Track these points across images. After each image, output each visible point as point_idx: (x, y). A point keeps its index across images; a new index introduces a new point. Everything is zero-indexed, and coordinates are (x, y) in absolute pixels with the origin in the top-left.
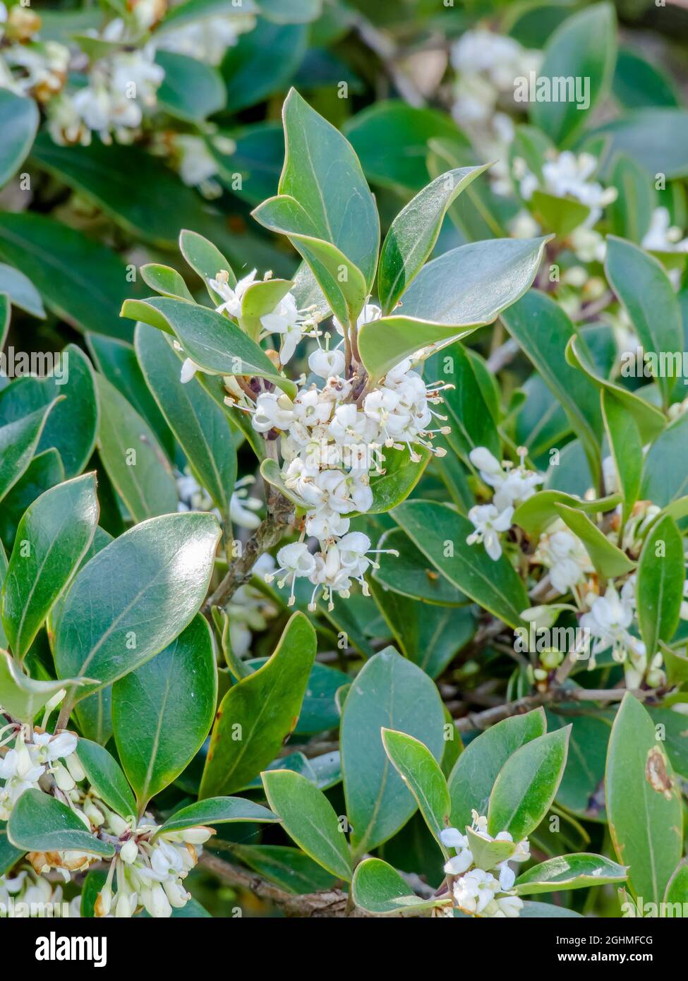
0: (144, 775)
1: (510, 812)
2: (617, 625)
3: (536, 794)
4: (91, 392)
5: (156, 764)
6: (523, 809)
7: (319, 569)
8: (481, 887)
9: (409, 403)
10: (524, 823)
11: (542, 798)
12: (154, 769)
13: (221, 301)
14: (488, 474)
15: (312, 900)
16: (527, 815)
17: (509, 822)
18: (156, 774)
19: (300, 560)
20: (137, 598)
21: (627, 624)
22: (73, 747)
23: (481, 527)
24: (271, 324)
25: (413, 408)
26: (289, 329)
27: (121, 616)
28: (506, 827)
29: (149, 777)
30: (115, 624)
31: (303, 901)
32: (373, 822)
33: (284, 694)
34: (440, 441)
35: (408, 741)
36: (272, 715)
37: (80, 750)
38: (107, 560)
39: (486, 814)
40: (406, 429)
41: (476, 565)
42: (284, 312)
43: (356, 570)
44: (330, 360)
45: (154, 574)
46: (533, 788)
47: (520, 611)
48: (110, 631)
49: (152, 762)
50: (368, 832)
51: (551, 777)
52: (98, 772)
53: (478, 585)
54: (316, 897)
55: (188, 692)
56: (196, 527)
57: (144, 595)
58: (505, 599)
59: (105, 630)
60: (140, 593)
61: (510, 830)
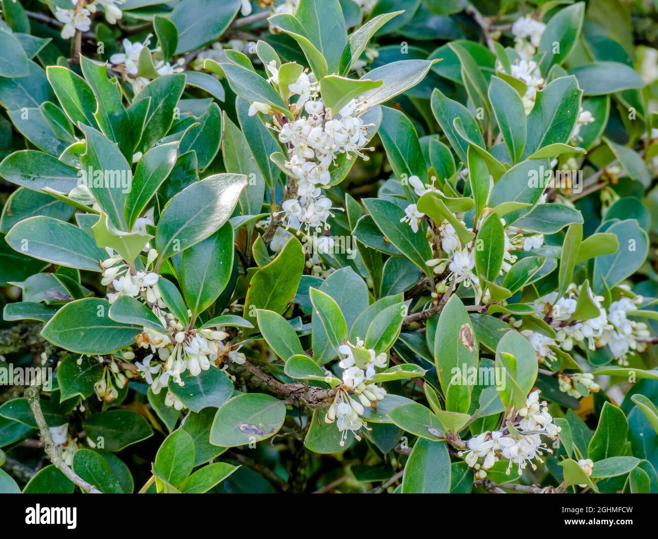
0: (195, 302)
1: (377, 340)
2: (465, 267)
3: (389, 332)
4: (219, 126)
5: (201, 297)
6: (382, 339)
7: (303, 213)
8: (356, 375)
9: (348, 129)
10: (381, 346)
11: (391, 334)
12: (200, 299)
13: (271, 75)
14: (418, 190)
15: (290, 386)
16: (384, 342)
17: (375, 345)
18: (201, 302)
19: (293, 207)
20: (200, 212)
21: (471, 267)
22: (156, 280)
23: (409, 214)
24: (294, 89)
25: (350, 131)
26: (302, 93)
27: (191, 220)
28: (374, 347)
29: (197, 303)
30: (186, 224)
31: (286, 387)
32: (325, 350)
33: (287, 281)
34: (367, 153)
35: (325, 297)
36: (281, 291)
37: (159, 282)
38: (190, 192)
39: (364, 340)
40: (347, 143)
41: (405, 234)
42: (301, 84)
43: (323, 217)
44: (315, 106)
45: (210, 201)
46: (388, 329)
47: (426, 261)
48: (184, 226)
49: (199, 296)
50: (322, 355)
51: (397, 323)
52: (169, 296)
53: (405, 245)
54: (292, 385)
55: (220, 261)
56: (236, 181)
57: (204, 211)
58: (419, 253)
59: (182, 226)
60: (202, 210)
61: (375, 349)
